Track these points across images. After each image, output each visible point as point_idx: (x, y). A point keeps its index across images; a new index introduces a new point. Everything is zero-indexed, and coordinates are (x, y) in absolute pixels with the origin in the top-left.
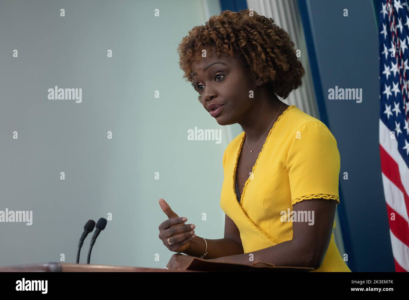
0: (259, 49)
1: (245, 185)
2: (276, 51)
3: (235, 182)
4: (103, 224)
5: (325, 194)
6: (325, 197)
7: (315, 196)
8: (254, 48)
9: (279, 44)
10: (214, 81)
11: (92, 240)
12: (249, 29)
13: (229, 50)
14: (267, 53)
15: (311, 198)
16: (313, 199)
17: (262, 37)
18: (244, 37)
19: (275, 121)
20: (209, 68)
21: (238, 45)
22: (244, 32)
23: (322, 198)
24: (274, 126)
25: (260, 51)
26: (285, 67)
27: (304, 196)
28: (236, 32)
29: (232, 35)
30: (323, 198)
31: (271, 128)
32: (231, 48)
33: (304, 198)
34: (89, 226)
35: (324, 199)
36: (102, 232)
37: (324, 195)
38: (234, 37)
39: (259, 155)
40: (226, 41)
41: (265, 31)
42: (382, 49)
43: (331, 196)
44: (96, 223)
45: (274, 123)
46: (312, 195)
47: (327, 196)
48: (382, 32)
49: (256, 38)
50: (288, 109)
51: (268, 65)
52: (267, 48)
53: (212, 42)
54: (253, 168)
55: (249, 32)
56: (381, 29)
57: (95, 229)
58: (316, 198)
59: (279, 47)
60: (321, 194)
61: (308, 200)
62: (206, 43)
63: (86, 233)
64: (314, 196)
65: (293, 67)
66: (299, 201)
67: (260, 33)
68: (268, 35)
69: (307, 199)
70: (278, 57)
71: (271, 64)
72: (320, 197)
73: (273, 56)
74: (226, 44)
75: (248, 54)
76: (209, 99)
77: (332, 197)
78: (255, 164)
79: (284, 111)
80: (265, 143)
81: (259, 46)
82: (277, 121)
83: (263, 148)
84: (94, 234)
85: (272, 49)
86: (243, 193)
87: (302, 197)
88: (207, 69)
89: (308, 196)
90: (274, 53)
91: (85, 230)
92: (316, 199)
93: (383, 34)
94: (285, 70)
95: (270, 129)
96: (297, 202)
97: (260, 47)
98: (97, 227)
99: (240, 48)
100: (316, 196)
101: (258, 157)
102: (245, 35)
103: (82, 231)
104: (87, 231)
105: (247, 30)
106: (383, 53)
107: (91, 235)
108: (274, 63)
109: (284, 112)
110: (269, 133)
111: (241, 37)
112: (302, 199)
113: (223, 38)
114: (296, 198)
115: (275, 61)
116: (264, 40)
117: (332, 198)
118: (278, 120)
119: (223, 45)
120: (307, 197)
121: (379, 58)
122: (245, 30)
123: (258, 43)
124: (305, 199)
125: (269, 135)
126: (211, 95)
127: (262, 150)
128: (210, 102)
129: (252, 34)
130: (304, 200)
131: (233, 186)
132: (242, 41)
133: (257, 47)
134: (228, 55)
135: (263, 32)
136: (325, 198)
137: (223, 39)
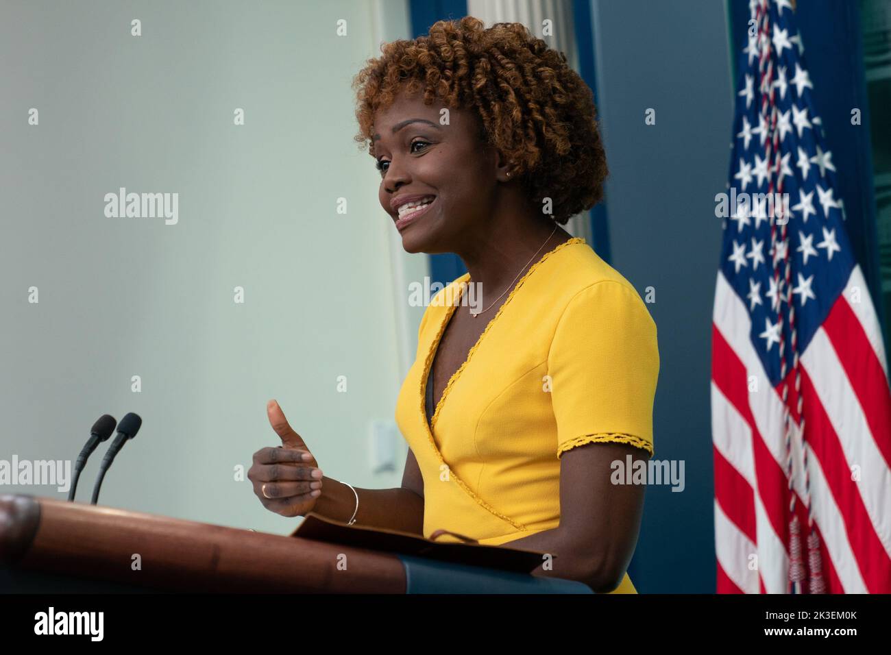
0: (512, 98)
1: (449, 384)
2: (548, 110)
3: (428, 371)
4: (132, 426)
5: (635, 436)
6: (635, 441)
7: (616, 437)
8: (502, 96)
9: (558, 99)
10: (408, 153)
11: (106, 458)
12: (500, 57)
13: (450, 91)
14: (526, 111)
15: (607, 440)
16: (611, 442)
17: (523, 76)
18: (484, 69)
19: (536, 261)
20: (404, 128)
21: (470, 85)
22: (490, 61)
23: (629, 443)
24: (531, 271)
25: (512, 103)
26: (562, 146)
27: (593, 435)
28: (473, 58)
29: (462, 62)
30: (632, 443)
31: (524, 274)
32: (456, 89)
33: (593, 439)
34: (103, 428)
35: (633, 446)
36: (129, 443)
37: (633, 438)
38: (466, 66)
39: (489, 326)
40: (448, 73)
41: (533, 69)
42: (739, 128)
43: (644, 442)
44: (119, 422)
45: (531, 265)
46: (610, 434)
47: (637, 440)
48: (743, 93)
49: (508, 74)
50: (568, 243)
51: (527, 135)
52: (529, 101)
53: (421, 71)
54: (471, 351)
55: (498, 62)
56: (742, 86)
57: (115, 434)
58: (617, 440)
59: (555, 105)
60: (628, 435)
61: (601, 442)
62: (408, 71)
63: (94, 442)
64: (614, 436)
65: (581, 153)
66: (580, 444)
67: (520, 68)
68: (539, 78)
69: (598, 440)
70: (548, 125)
71: (532, 133)
72: (624, 441)
73: (540, 118)
74: (447, 79)
75: (487, 106)
76: (392, 188)
77: (646, 445)
78: (477, 344)
79: (558, 245)
80: (506, 303)
81: (512, 92)
82: (540, 262)
83: (499, 313)
84: (112, 446)
85: (542, 105)
86: (442, 399)
87: (588, 436)
88: (400, 129)
89: (601, 436)
90: (542, 113)
91: (93, 434)
92: (616, 443)
93: (745, 97)
94: (561, 153)
95: (521, 277)
96: (575, 447)
97: (514, 95)
98: (119, 431)
99: (473, 92)
100: (618, 437)
101: (486, 329)
102: (489, 66)
103: (87, 436)
104: (96, 438)
105: (496, 59)
106: (740, 135)
107: (104, 447)
108: (539, 134)
109: (558, 248)
110: (519, 285)
111: (478, 70)
112: (587, 441)
113: (445, 65)
114: (574, 438)
115: (542, 129)
116: (526, 83)
117: (645, 447)
118: (542, 260)
119: (440, 80)
120: (598, 436)
121: (731, 146)
122: (491, 57)
123: (512, 88)
124: (594, 441)
125: (517, 287)
126: (397, 179)
127: (497, 316)
128: (395, 193)
129: (503, 67)
130: (592, 442)
131: (421, 379)
132: (479, 76)
133: (507, 93)
134: (446, 102)
135: (528, 67)
136: (635, 444)
137: (442, 69)
